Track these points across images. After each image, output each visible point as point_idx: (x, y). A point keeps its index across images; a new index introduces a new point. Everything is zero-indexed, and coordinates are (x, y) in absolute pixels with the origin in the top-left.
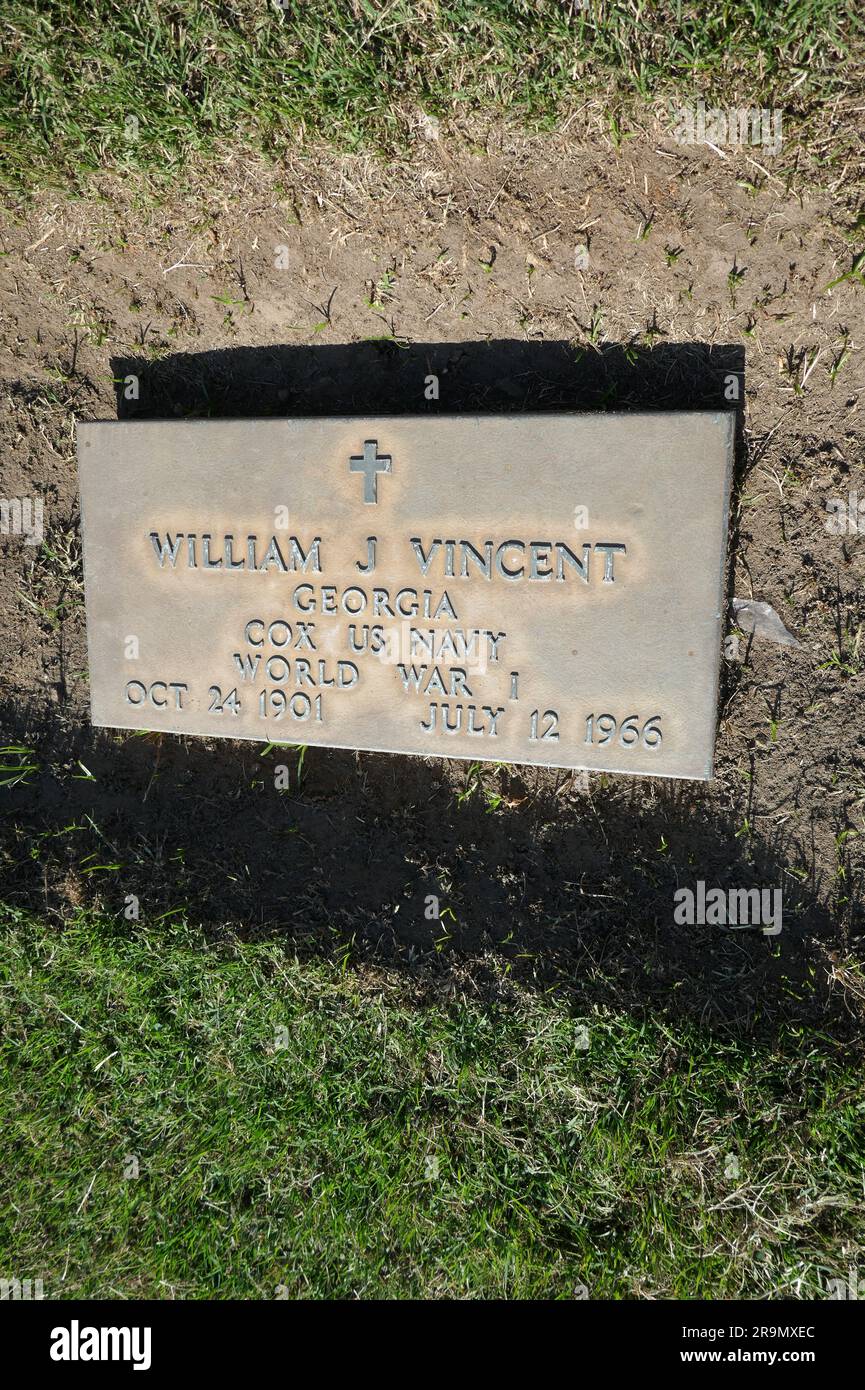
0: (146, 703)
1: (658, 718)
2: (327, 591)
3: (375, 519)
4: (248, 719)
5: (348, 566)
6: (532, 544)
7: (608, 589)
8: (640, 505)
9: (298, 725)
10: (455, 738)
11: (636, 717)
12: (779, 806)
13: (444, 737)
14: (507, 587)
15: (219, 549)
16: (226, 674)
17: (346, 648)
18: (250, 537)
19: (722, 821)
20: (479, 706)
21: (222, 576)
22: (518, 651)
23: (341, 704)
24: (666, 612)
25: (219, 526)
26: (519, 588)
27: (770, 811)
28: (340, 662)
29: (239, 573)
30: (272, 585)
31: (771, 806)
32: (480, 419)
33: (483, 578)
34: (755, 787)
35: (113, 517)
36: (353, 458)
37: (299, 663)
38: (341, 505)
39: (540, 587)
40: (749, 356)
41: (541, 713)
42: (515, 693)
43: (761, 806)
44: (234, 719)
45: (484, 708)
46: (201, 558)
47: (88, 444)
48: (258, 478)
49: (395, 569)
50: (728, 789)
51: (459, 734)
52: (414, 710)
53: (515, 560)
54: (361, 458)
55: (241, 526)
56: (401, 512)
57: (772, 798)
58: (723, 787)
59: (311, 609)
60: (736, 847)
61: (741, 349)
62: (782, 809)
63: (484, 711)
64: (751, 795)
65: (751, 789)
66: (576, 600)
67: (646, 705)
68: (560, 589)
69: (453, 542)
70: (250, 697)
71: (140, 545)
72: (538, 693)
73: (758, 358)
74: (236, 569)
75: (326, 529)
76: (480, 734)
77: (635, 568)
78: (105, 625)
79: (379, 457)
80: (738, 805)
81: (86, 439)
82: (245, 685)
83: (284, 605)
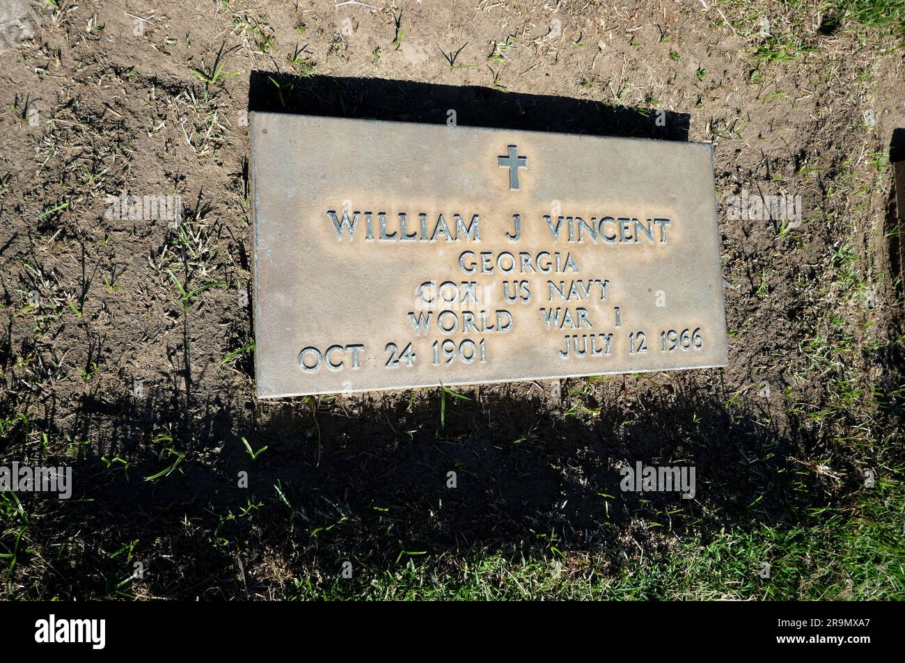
0: (324, 366)
1: (698, 329)
2: (486, 255)
3: (517, 200)
4: (423, 368)
5: (500, 236)
6: (619, 219)
7: (663, 248)
8: (674, 196)
9: (466, 367)
10: (583, 360)
11: (687, 330)
12: (741, 384)
13: (576, 360)
14: (608, 249)
15: (393, 224)
16: (400, 332)
17: (502, 299)
18: (421, 214)
19: (712, 401)
20: (597, 334)
21: (396, 246)
22: (617, 293)
23: (500, 345)
24: (694, 261)
25: (394, 204)
26: (614, 249)
27: (736, 388)
28: (497, 311)
29: (412, 244)
30: (441, 253)
31: (736, 385)
32: (582, 137)
33: (592, 242)
34: (724, 376)
35: (290, 196)
36: (499, 157)
37: (466, 315)
38: (492, 191)
39: (626, 247)
40: (691, 121)
41: (635, 334)
42: (618, 322)
43: (729, 387)
44: (410, 370)
45: (600, 335)
46: (376, 232)
47: (265, 131)
48: (426, 168)
49: (534, 238)
50: (709, 381)
51: (586, 357)
52: (555, 342)
53: (610, 230)
54: (508, 157)
55: (413, 205)
56: (536, 197)
57: (736, 380)
58: (706, 380)
59: (474, 270)
60: (725, 416)
61: (689, 116)
62: (744, 385)
63: (601, 337)
64: (722, 382)
65: (722, 379)
66: (647, 255)
67: (692, 321)
68: (638, 248)
69: (571, 218)
70: (424, 348)
71: (316, 221)
72: (633, 320)
73: (696, 122)
74: (411, 240)
75: (482, 208)
76: (601, 353)
77: (676, 233)
78: (280, 296)
79: (519, 157)
80: (718, 390)
81: (264, 127)
82: (418, 339)
83: (451, 268)
